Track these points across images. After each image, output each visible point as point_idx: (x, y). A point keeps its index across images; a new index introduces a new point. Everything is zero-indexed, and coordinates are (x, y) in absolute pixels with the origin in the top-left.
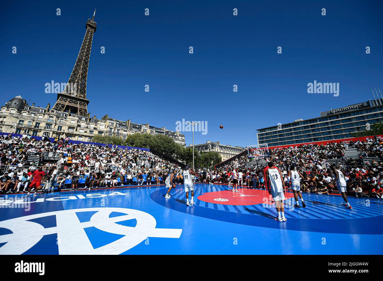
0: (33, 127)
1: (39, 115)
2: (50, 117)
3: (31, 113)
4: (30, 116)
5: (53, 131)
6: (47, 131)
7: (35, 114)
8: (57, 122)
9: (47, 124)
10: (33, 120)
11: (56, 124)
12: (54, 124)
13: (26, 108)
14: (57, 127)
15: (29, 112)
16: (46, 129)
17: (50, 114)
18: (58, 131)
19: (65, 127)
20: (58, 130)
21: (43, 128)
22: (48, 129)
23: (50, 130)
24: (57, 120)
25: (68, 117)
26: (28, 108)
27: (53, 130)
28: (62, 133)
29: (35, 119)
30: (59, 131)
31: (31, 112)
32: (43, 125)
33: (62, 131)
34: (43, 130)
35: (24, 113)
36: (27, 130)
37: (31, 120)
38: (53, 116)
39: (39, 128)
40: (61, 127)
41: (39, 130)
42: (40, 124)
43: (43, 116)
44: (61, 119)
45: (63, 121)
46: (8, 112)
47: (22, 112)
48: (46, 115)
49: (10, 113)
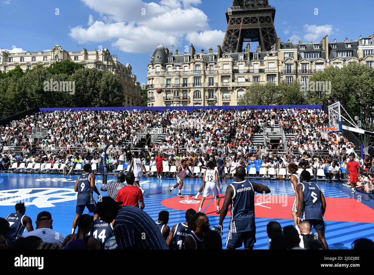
0: (181, 86)
1: (185, 66)
2: (197, 65)
3: (176, 66)
4: (175, 70)
5: (204, 88)
6: (197, 89)
7: (180, 66)
8: (207, 73)
9: (194, 77)
10: (179, 76)
11: (205, 76)
12: (203, 76)
13: (170, 60)
14: (207, 80)
15: (173, 65)
16: (196, 86)
17: (195, 62)
18: (210, 86)
19: (217, 77)
20: (210, 85)
21: (191, 86)
22: (197, 86)
23: (199, 86)
24: (205, 70)
25: (219, 60)
26: (171, 60)
27: (203, 86)
28: (214, 89)
29: (181, 74)
30: (211, 86)
31: (175, 64)
32: (190, 80)
33: (215, 86)
34: (192, 89)
35: (169, 68)
36: (176, 91)
37: (177, 77)
38: (200, 63)
39: (188, 86)
40: (213, 78)
41: (188, 90)
42: (188, 79)
43: (188, 66)
44: (210, 66)
45: (214, 68)
46: (154, 70)
47: (167, 67)
48: (191, 65)
49: (156, 72)
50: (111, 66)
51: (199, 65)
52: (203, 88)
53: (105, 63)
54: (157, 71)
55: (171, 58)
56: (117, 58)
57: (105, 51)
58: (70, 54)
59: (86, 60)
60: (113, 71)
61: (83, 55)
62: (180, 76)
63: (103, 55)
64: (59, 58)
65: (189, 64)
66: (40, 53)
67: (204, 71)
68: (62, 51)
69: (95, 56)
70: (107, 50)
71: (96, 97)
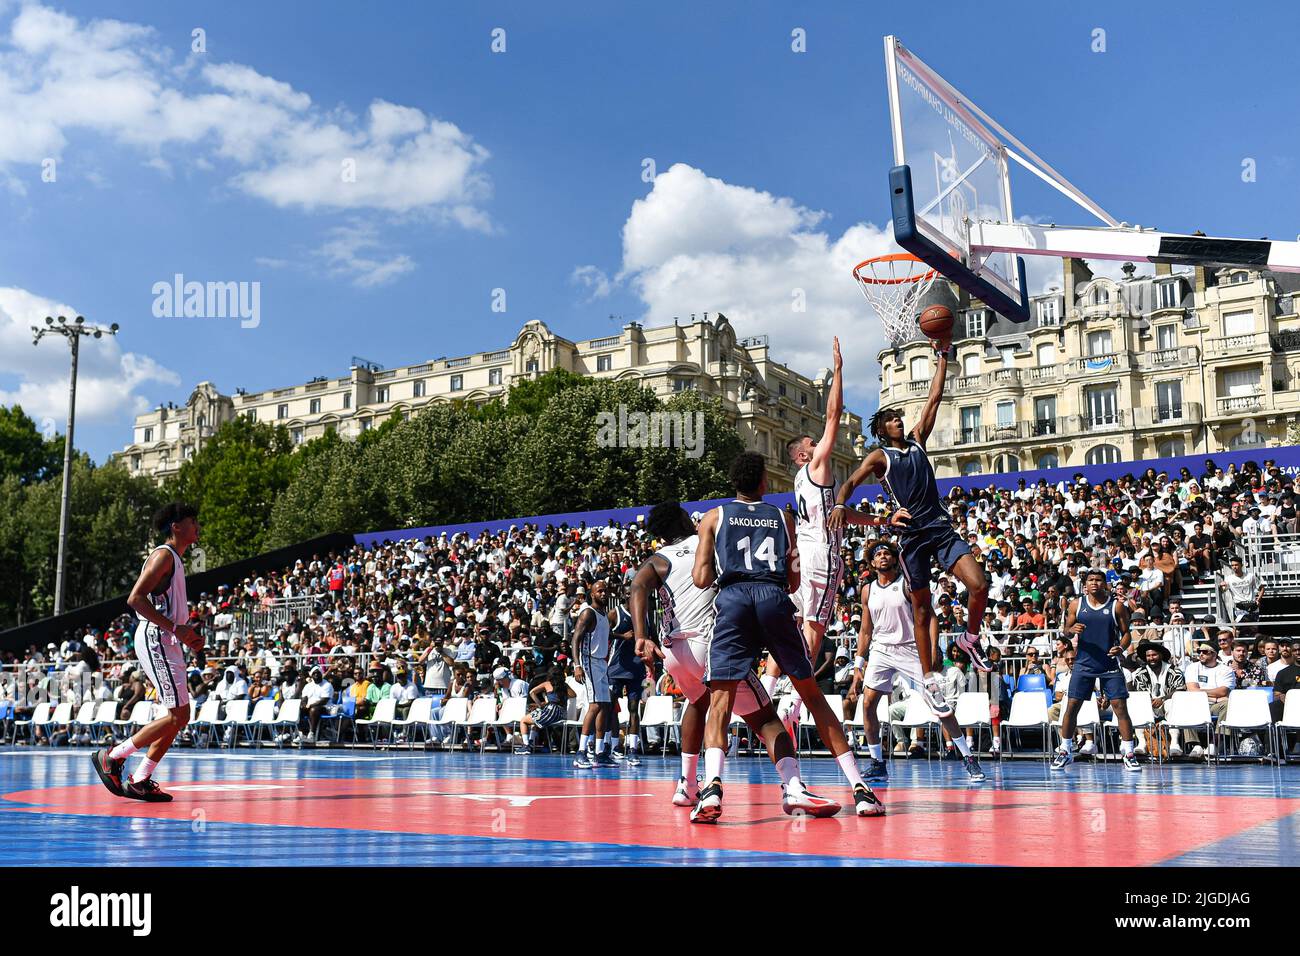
0: (1027, 434)
1: (1039, 346)
2: (1093, 335)
3: (999, 348)
4: (998, 366)
5: (1135, 432)
6: (1101, 440)
7: (1017, 346)
8: (1146, 362)
9: (1087, 389)
10: (1013, 389)
11: (1137, 376)
12: (1126, 381)
13: (972, 326)
14: (1149, 397)
15: (987, 345)
16: (1096, 428)
17: (1087, 319)
18: (1166, 423)
19: (1196, 379)
20: (1163, 416)
21: (1074, 428)
22: (1104, 427)
23: (1114, 426)
24: (1137, 349)
25: (1199, 299)
26: (979, 325)
27: (1128, 424)
28: (1187, 433)
29: (1026, 382)
30: (1171, 421)
31: (997, 340)
32: (1069, 405)
33: (1187, 417)
34: (1077, 442)
35: (969, 361)
36: (1005, 457)
37: (1005, 395)
38: (1109, 321)
39: (1059, 429)
40: (1176, 384)
41: (1059, 446)
42: (1058, 401)
43: (1057, 342)
44: (1161, 329)
45: (1179, 339)
46: (904, 376)
47: (959, 358)
48: (1069, 333)
49: (914, 383)
50: (736, 380)
51: (1105, 333)
52: (1128, 432)
53: (713, 369)
54: (916, 378)
55: (979, 318)
56: (767, 347)
57: (710, 323)
58: (583, 348)
59: (640, 363)
60: (745, 399)
61: (628, 348)
62: (1019, 390)
63: (703, 340)
64: (540, 369)
65: (1061, 333)
66: (477, 360)
67: (1131, 355)
68: (550, 343)
69: (673, 347)
70: (722, 319)
71: (626, 493)
